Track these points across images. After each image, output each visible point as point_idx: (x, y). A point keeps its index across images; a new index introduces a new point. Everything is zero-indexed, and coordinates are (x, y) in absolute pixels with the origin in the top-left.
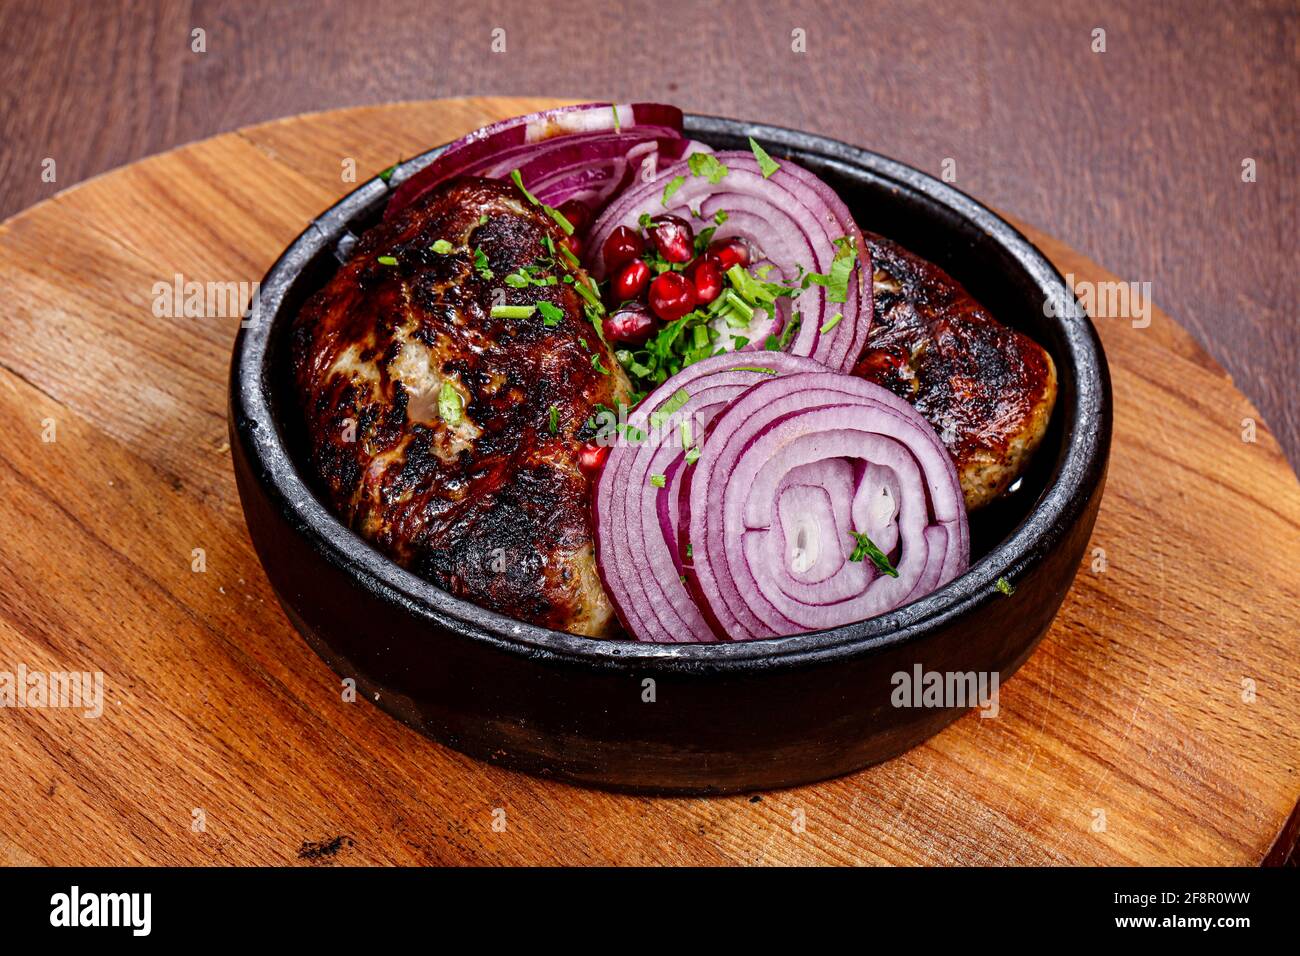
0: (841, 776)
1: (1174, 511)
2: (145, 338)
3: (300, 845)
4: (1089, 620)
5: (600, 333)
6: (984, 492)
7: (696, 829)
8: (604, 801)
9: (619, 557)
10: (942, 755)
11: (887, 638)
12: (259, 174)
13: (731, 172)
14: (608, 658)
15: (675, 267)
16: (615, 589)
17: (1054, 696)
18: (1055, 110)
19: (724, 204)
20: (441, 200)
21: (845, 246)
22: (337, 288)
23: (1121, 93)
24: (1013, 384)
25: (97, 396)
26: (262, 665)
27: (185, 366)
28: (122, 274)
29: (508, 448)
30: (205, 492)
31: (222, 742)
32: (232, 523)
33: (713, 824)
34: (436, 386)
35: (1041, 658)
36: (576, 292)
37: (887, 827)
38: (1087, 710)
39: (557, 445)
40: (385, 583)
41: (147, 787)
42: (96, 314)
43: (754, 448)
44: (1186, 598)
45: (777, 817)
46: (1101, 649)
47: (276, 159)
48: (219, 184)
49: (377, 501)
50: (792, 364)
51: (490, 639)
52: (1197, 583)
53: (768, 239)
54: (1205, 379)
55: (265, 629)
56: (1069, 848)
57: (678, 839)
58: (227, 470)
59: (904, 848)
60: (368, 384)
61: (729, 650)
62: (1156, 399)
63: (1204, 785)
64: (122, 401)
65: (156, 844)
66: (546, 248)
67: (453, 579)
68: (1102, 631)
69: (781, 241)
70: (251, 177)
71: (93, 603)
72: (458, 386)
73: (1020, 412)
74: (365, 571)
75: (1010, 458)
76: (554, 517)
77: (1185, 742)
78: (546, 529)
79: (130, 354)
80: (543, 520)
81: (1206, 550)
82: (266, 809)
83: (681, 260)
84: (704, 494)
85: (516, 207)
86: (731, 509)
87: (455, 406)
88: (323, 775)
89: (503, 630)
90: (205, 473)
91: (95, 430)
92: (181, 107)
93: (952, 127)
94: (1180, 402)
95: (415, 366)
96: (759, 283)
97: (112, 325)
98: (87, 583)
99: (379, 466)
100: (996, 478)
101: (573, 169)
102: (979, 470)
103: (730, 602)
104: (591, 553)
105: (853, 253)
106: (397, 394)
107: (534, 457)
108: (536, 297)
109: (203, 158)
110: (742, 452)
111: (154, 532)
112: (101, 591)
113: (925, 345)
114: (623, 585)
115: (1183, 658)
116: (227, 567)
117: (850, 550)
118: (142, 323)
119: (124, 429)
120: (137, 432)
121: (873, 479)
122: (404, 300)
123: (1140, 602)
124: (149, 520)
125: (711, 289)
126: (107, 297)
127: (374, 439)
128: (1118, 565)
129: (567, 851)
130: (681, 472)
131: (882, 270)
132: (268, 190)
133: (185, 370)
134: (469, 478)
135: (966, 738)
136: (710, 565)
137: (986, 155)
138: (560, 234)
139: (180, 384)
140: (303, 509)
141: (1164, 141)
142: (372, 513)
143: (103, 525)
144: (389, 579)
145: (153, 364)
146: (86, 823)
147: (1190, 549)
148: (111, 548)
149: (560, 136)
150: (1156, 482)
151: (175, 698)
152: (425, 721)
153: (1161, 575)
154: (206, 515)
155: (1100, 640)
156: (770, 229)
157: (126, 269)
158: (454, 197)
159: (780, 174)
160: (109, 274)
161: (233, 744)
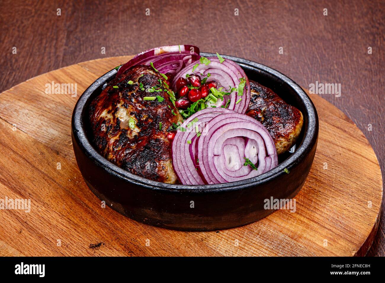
0: (242, 226)
1: (338, 158)
2: (50, 116)
3: (89, 245)
4: (313, 186)
5: (174, 105)
6: (282, 149)
7: (201, 240)
8: (175, 233)
9: (178, 163)
10: (271, 221)
11: (253, 184)
12: (83, 75)
13: (211, 62)
14: (175, 189)
15: (196, 88)
16: (177, 172)
17: (303, 206)
18: (309, 59)
19: (210, 71)
20: (131, 71)
21: (243, 80)
22: (102, 96)
23: (328, 54)
24: (290, 118)
25: (36, 131)
26: (80, 199)
27: (61, 123)
28: (44, 100)
29: (148, 134)
30: (66, 155)
31: (69, 219)
32: (73, 163)
33: (205, 238)
34: (128, 119)
35: (299, 196)
36: (168, 94)
37: (254, 239)
38: (312, 209)
39: (161, 133)
40: (113, 170)
41: (47, 230)
42: (36, 110)
43: (216, 133)
44: (341, 180)
45: (223, 237)
46: (316, 193)
47: (88, 70)
48: (72, 77)
49: (112, 150)
50: (227, 111)
51: (142, 184)
52: (344, 177)
53: (222, 80)
54: (349, 125)
55: (81, 190)
56: (306, 244)
57: (195, 242)
58: (72, 149)
59: (259, 244)
60: (109, 119)
61: (208, 187)
62: (334, 130)
63: (344, 228)
64: (43, 132)
65: (49, 245)
66: (159, 82)
67: (132, 170)
68: (317, 189)
69: (226, 81)
70: (81, 75)
71: (33, 184)
72: (134, 119)
73: (292, 126)
74: (107, 167)
75: (290, 139)
76: (160, 152)
77: (339, 217)
78: (158, 156)
79: (46, 120)
80: (157, 153)
81: (347, 168)
82: (80, 236)
83: (197, 86)
84: (202, 145)
85: (152, 72)
86: (210, 150)
87: (133, 123)
88: (96, 227)
89: (146, 182)
90: (66, 150)
91: (36, 140)
92: (63, 61)
93: (280, 63)
94: (341, 131)
95: (123, 114)
96: (219, 92)
97: (41, 113)
98: (32, 179)
99: (112, 141)
100: (286, 145)
101: (168, 63)
102: (281, 143)
103: (210, 175)
104: (171, 162)
105: (245, 82)
106: (118, 121)
107: (155, 137)
108: (156, 95)
109: (68, 71)
110: (213, 134)
111: (51, 166)
112: (36, 181)
113: (266, 108)
114: (179, 171)
115: (339, 196)
116: (71, 174)
117: (244, 163)
118: (49, 113)
119: (43, 139)
120: (47, 140)
121: (250, 143)
122: (120, 97)
123: (328, 182)
124: (50, 162)
125: (206, 93)
126: (40, 106)
127: (111, 134)
128: (322, 172)
129: (164, 246)
130: (196, 140)
131: (254, 89)
132: (86, 79)
133: (61, 124)
134: (137, 142)
135: (277, 216)
136: (204, 165)
137: (290, 70)
138: (164, 80)
139: (60, 128)
140: (91, 152)
141: (340, 67)
142: (110, 154)
143: (37, 164)
144: (114, 169)
145: (52, 123)
146: (30, 240)
147: (342, 168)
148: (39, 170)
149: (164, 53)
150: (333, 151)
151: (56, 208)
152: (125, 211)
153: (334, 175)
154: (66, 161)
155: (316, 191)
156: (223, 77)
157: (45, 99)
158: (134, 70)
159: (225, 62)
160: (40, 100)
161: (72, 219)
